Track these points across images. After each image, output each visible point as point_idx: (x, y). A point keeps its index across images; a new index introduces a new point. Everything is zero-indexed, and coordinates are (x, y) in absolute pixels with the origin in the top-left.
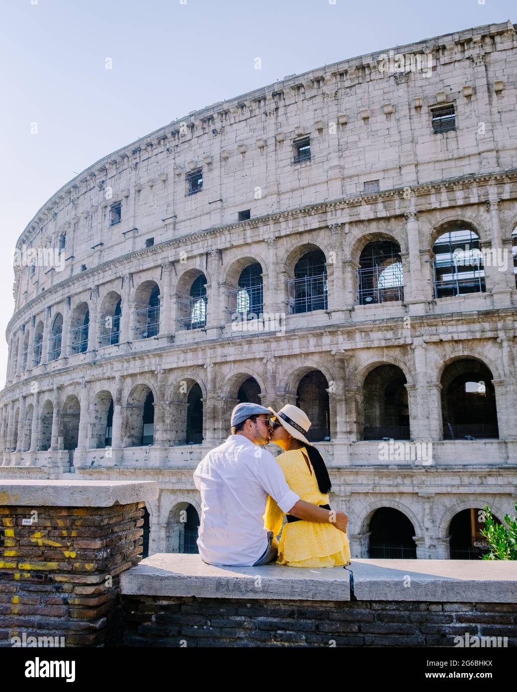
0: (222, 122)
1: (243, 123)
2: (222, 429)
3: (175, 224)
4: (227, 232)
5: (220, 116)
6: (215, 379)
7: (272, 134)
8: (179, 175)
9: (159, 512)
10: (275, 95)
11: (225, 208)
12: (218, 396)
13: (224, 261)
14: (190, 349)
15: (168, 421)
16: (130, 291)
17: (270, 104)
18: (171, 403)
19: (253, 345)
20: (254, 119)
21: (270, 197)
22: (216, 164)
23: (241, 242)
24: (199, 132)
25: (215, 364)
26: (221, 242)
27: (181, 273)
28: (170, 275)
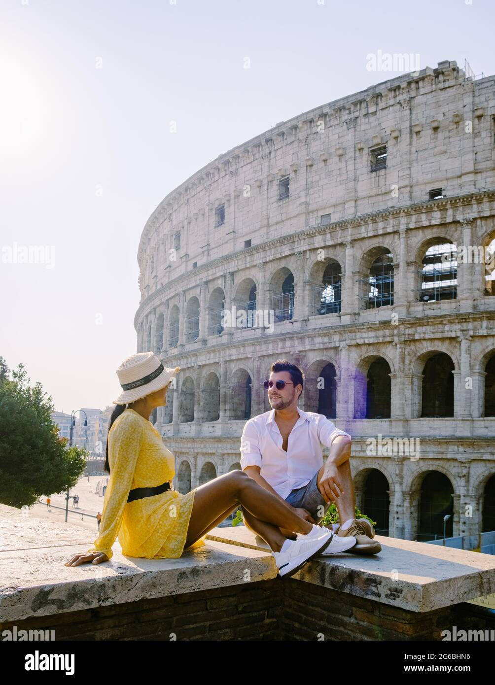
0: (236, 164)
1: (249, 166)
2: (230, 410)
3: (208, 251)
4: (235, 259)
5: (235, 160)
6: (226, 373)
7: (265, 175)
8: (212, 210)
9: (195, 468)
10: (268, 141)
11: (237, 238)
12: (228, 386)
13: (235, 281)
14: (212, 351)
15: (202, 404)
16: (184, 304)
17: (265, 149)
18: (203, 391)
19: (246, 347)
20: (256, 162)
21: (262, 229)
22: (232, 202)
23: (243, 267)
24: (223, 174)
25: (226, 362)
26: (232, 267)
27: (211, 290)
28: (205, 293)
